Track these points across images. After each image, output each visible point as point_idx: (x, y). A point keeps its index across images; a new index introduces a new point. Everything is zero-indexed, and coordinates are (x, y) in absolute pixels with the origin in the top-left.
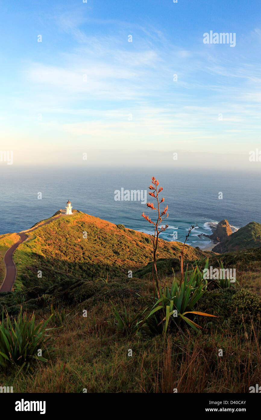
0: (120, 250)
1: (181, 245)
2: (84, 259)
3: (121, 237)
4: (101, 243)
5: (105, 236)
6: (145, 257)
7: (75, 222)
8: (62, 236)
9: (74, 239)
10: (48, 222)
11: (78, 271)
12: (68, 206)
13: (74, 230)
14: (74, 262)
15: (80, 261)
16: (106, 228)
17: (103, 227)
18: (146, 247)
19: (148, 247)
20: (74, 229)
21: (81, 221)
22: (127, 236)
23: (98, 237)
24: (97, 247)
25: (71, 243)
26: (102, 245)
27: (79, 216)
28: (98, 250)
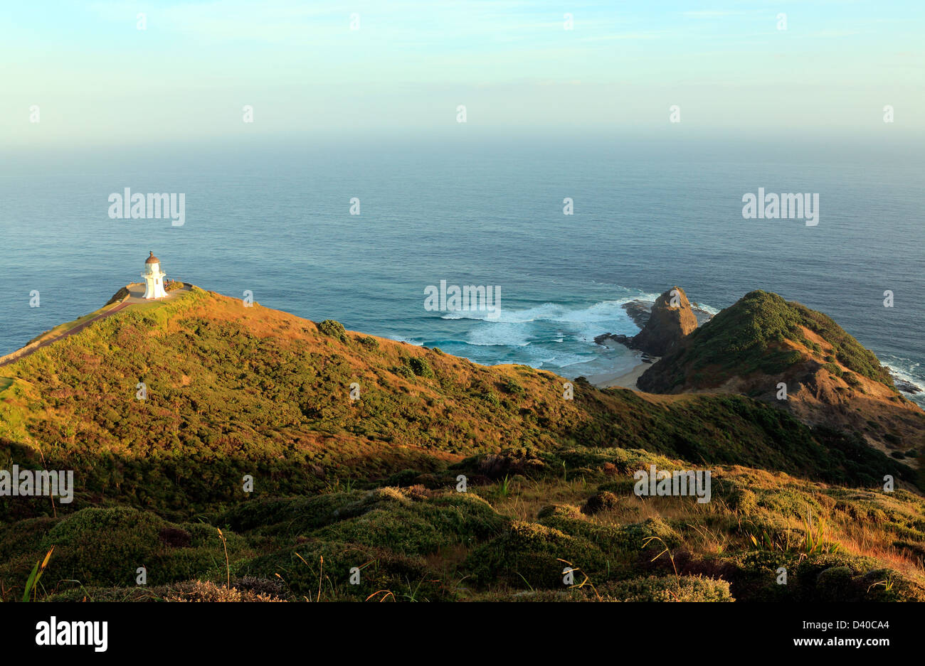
0: (324, 402)
1: (526, 375)
2: (185, 443)
3: (328, 362)
4: (262, 384)
5: (274, 363)
6: (405, 421)
7: (173, 323)
8: (124, 371)
9: (165, 376)
10: (78, 329)
11: (159, 484)
12: (148, 271)
13: (168, 348)
14: (148, 455)
15: (169, 453)
16: (277, 335)
17: (270, 332)
18: (409, 386)
19: (418, 388)
20: (170, 345)
21: (193, 319)
22: (348, 357)
23: (251, 365)
24: (246, 399)
25: (155, 392)
26: (265, 389)
27: (188, 303)
28: (249, 408)
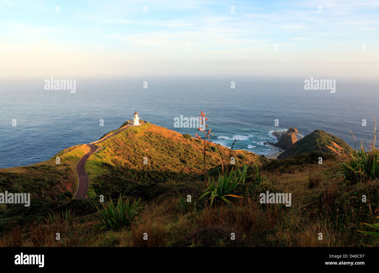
0: (187, 158)
1: (246, 153)
2: (153, 168)
3: (187, 146)
4: (168, 152)
5: (171, 146)
6: (211, 165)
7: (142, 133)
8: (130, 146)
9: (141, 149)
10: (117, 133)
11: (147, 179)
12: (135, 117)
13: (142, 140)
14: (143, 171)
15: (149, 170)
16: (172, 138)
17: (170, 137)
18: (212, 155)
19: (214, 156)
20: (142, 139)
21: (148, 132)
22: (193, 145)
23: (165, 147)
24: (165, 157)
25: (139, 153)
26: (169, 154)
27: (146, 127)
28: (166, 159)
